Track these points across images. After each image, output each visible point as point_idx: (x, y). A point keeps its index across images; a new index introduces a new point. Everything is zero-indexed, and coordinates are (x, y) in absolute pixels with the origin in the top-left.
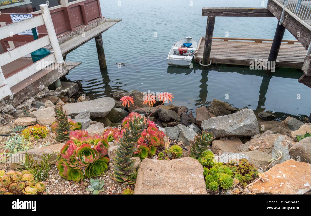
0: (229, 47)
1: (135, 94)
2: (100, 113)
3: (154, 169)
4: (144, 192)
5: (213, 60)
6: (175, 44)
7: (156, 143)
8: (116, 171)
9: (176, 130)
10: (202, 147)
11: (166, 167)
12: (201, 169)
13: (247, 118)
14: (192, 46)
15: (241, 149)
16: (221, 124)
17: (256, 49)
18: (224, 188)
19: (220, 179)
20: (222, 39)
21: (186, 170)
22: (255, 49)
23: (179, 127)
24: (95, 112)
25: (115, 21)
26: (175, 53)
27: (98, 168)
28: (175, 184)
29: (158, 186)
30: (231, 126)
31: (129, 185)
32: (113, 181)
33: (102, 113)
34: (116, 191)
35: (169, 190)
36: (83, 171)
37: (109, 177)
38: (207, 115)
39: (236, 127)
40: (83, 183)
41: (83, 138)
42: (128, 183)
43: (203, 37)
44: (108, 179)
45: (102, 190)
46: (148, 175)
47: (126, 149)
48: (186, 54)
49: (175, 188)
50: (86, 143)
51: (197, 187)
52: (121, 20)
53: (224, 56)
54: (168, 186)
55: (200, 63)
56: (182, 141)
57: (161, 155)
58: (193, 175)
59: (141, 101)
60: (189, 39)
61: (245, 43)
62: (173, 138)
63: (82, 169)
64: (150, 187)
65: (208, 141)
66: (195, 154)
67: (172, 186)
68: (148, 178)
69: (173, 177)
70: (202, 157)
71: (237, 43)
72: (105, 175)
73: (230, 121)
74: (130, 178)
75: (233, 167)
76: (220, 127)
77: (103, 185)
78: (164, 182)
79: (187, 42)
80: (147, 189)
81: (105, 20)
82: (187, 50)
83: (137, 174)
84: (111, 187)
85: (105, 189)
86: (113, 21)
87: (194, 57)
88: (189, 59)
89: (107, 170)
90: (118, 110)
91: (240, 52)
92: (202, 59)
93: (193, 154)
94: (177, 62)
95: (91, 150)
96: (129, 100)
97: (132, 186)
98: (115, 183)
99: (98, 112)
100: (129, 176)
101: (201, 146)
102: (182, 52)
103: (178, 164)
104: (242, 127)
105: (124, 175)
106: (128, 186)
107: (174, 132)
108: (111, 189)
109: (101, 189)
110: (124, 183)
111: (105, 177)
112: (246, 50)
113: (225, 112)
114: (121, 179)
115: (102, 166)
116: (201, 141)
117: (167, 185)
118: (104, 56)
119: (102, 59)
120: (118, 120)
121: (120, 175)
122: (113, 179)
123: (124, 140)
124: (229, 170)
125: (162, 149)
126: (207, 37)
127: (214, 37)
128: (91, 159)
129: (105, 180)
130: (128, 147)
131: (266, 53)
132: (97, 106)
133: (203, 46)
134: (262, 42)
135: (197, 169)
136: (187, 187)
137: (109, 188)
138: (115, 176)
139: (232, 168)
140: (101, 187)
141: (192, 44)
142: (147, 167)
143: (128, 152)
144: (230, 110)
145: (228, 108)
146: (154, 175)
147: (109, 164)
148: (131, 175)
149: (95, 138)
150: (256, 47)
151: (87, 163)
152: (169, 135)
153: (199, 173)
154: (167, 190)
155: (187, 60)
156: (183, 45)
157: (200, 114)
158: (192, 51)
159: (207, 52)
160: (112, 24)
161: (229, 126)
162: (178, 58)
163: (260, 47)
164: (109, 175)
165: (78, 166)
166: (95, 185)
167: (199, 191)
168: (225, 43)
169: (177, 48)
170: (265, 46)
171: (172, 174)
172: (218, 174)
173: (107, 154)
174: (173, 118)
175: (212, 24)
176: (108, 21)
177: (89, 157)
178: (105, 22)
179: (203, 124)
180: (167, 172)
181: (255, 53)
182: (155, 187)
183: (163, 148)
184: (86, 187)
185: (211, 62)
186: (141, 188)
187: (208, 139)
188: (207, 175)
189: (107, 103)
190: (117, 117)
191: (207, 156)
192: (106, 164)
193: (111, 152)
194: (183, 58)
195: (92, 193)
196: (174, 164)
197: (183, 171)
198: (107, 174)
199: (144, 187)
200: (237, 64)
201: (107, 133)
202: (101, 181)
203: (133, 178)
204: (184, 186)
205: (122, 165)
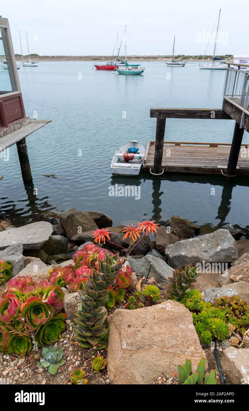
0: (182, 153)
1: (75, 215)
2: (34, 244)
3: (133, 324)
4: (125, 360)
5: (165, 168)
6: (119, 149)
7: (125, 284)
8: (80, 332)
9: (144, 263)
10: (186, 286)
11: (147, 320)
12: (190, 316)
13: (224, 240)
14: (138, 152)
15: (221, 280)
16: (193, 250)
17: (213, 155)
18: (219, 339)
19: (214, 327)
20: (173, 143)
21: (172, 321)
22: (211, 155)
23: (148, 259)
24: (27, 244)
25: (43, 122)
26: (119, 161)
27: (51, 329)
28: (163, 343)
29: (142, 348)
30: (205, 251)
31: (98, 350)
32: (74, 347)
33: (36, 244)
34: (82, 363)
35: (156, 352)
36: (31, 338)
37: (68, 342)
38: (168, 236)
39: (212, 253)
40: (32, 356)
41: (28, 288)
42: (97, 348)
43: (151, 141)
44: (67, 345)
45: (62, 363)
46: (127, 335)
47: (95, 300)
48: (132, 161)
49: (163, 348)
50: (34, 295)
51: (189, 343)
52: (51, 121)
53: (177, 162)
54: (155, 346)
55: (151, 172)
56: (153, 278)
57: (132, 301)
58: (181, 326)
59: (83, 223)
60: (135, 143)
61: (199, 148)
62: (141, 273)
63: (30, 335)
64: (132, 352)
65: (194, 277)
66: (177, 294)
67: (159, 347)
68: (128, 340)
69: (159, 333)
70: (185, 298)
71: (191, 148)
72: (62, 340)
73: (203, 245)
74: (99, 340)
75: (225, 308)
76: (192, 253)
77: (62, 355)
78: (148, 341)
79: (132, 147)
80: (129, 355)
81: (30, 121)
82: (134, 156)
83: (108, 333)
84: (74, 357)
85: (65, 361)
86: (40, 122)
87: (143, 165)
88: (137, 167)
89: (64, 331)
90: (56, 238)
91: (195, 158)
92: (153, 166)
93: (172, 295)
94: (123, 171)
95: (41, 305)
96: (104, 235)
97: (102, 351)
98: (78, 350)
99: (32, 242)
100: (98, 337)
101: (185, 284)
102: (127, 159)
103: (162, 313)
104: (219, 252)
105: (91, 337)
106: (98, 352)
107: (142, 266)
108: (73, 360)
109: (59, 362)
110: (91, 349)
111: (63, 342)
112: (201, 155)
113: (188, 231)
114: (87, 343)
115: (58, 327)
116: (184, 277)
117: (153, 346)
118: (29, 166)
119: (26, 169)
120: (56, 251)
121: (85, 337)
122: (74, 345)
123: (91, 287)
124: (221, 313)
125: (131, 291)
126: (158, 142)
127: (165, 141)
128: (42, 318)
129: (63, 346)
130: (98, 298)
131: (224, 158)
132: (29, 235)
133: (153, 151)
134: (218, 146)
135: (185, 316)
136: (177, 345)
137: (71, 359)
138: (76, 339)
139: (224, 310)
140: (60, 358)
141: (138, 149)
142: (123, 322)
143: (97, 303)
144: (193, 229)
145: (190, 226)
146: (135, 334)
147: (66, 322)
148: (100, 336)
149: (44, 285)
150: (212, 152)
151: (37, 326)
152: (135, 269)
153: (188, 322)
154: (154, 353)
155: (135, 169)
156: (128, 150)
157: (160, 236)
158: (139, 157)
159: (159, 158)
160: (39, 125)
161: (203, 251)
162: (124, 167)
163: (217, 152)
164: (68, 339)
165: (24, 330)
166: (50, 357)
167: (193, 348)
168: (177, 147)
169: (122, 155)
170: (221, 151)
171: (156, 329)
172: (209, 320)
173: (62, 308)
174: (127, 243)
175: (163, 127)
176: (33, 122)
177: (40, 316)
178: (31, 123)
179: (168, 249)
180: (150, 327)
181: (212, 159)
182: (138, 351)
183: (132, 289)
184: (37, 362)
185: (163, 170)
186: (120, 356)
187: (194, 275)
188: (196, 323)
189: (42, 229)
190: (54, 247)
191: (193, 297)
192: (63, 323)
193: (67, 304)
194: (129, 167)
195: (46, 369)
196: (156, 313)
197: (169, 322)
198: (65, 338)
199: (124, 353)
200: (193, 172)
201: (55, 276)
202: (58, 349)
203: (103, 340)
204: (174, 344)
205: (90, 324)
